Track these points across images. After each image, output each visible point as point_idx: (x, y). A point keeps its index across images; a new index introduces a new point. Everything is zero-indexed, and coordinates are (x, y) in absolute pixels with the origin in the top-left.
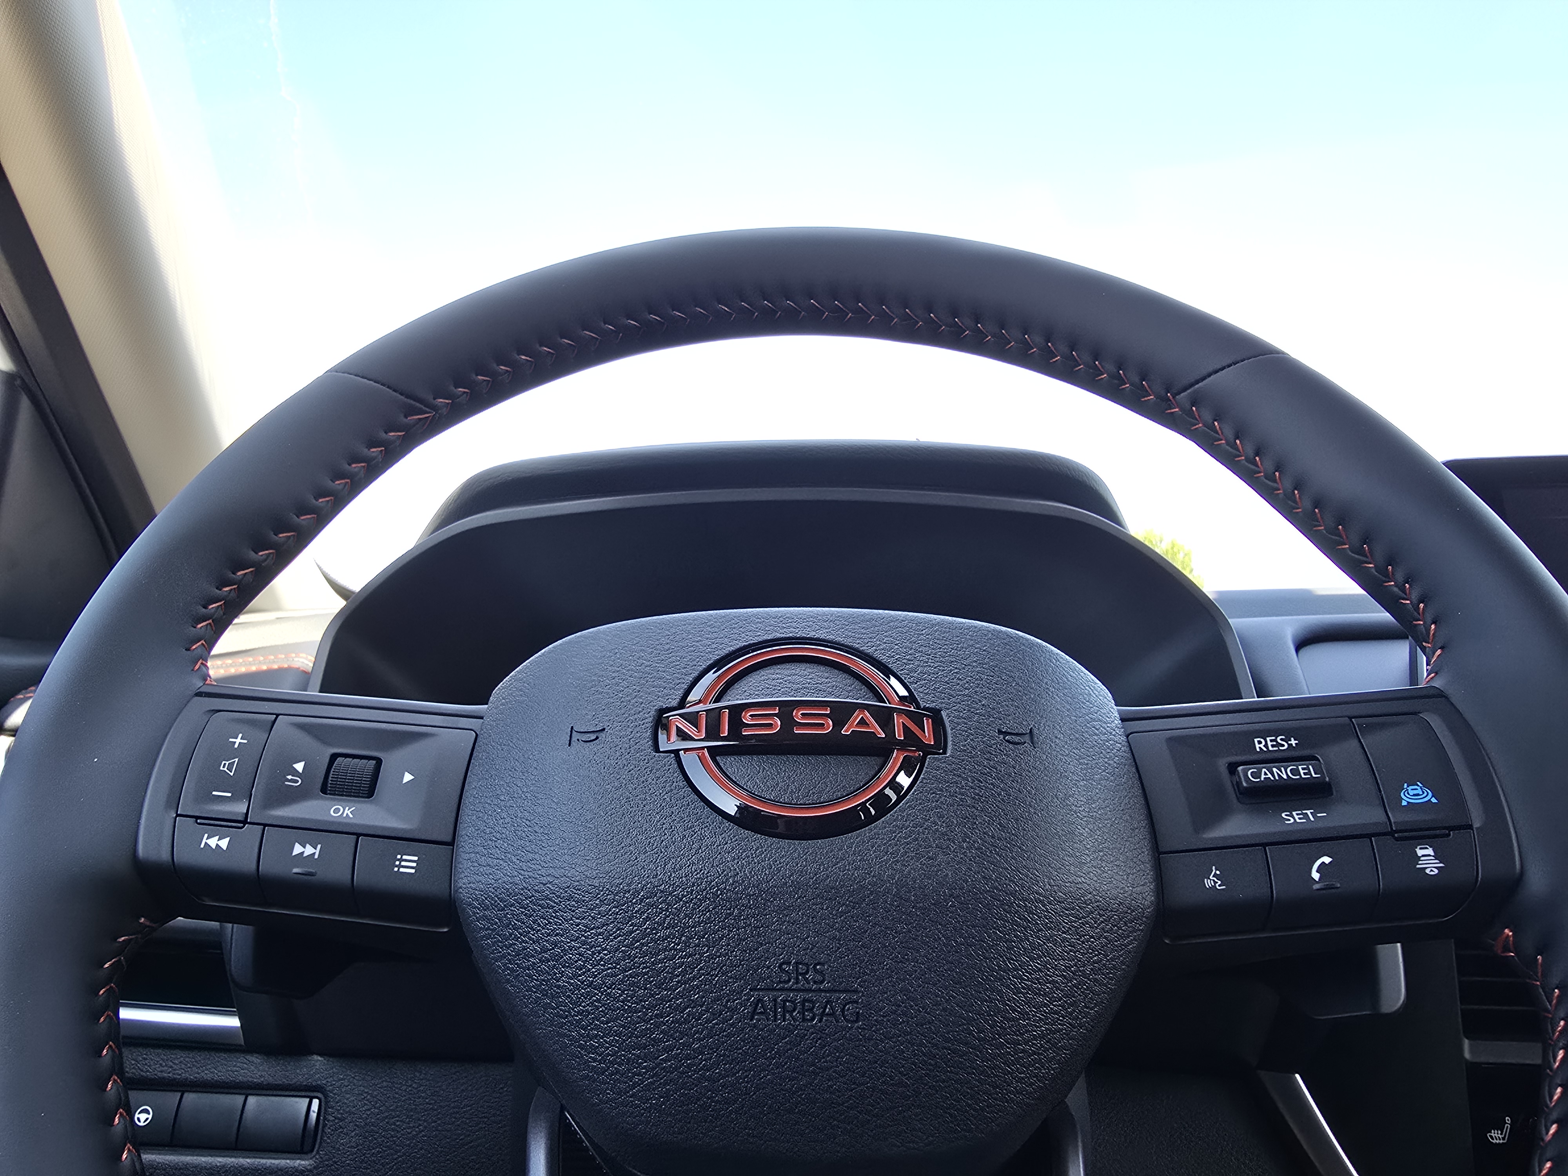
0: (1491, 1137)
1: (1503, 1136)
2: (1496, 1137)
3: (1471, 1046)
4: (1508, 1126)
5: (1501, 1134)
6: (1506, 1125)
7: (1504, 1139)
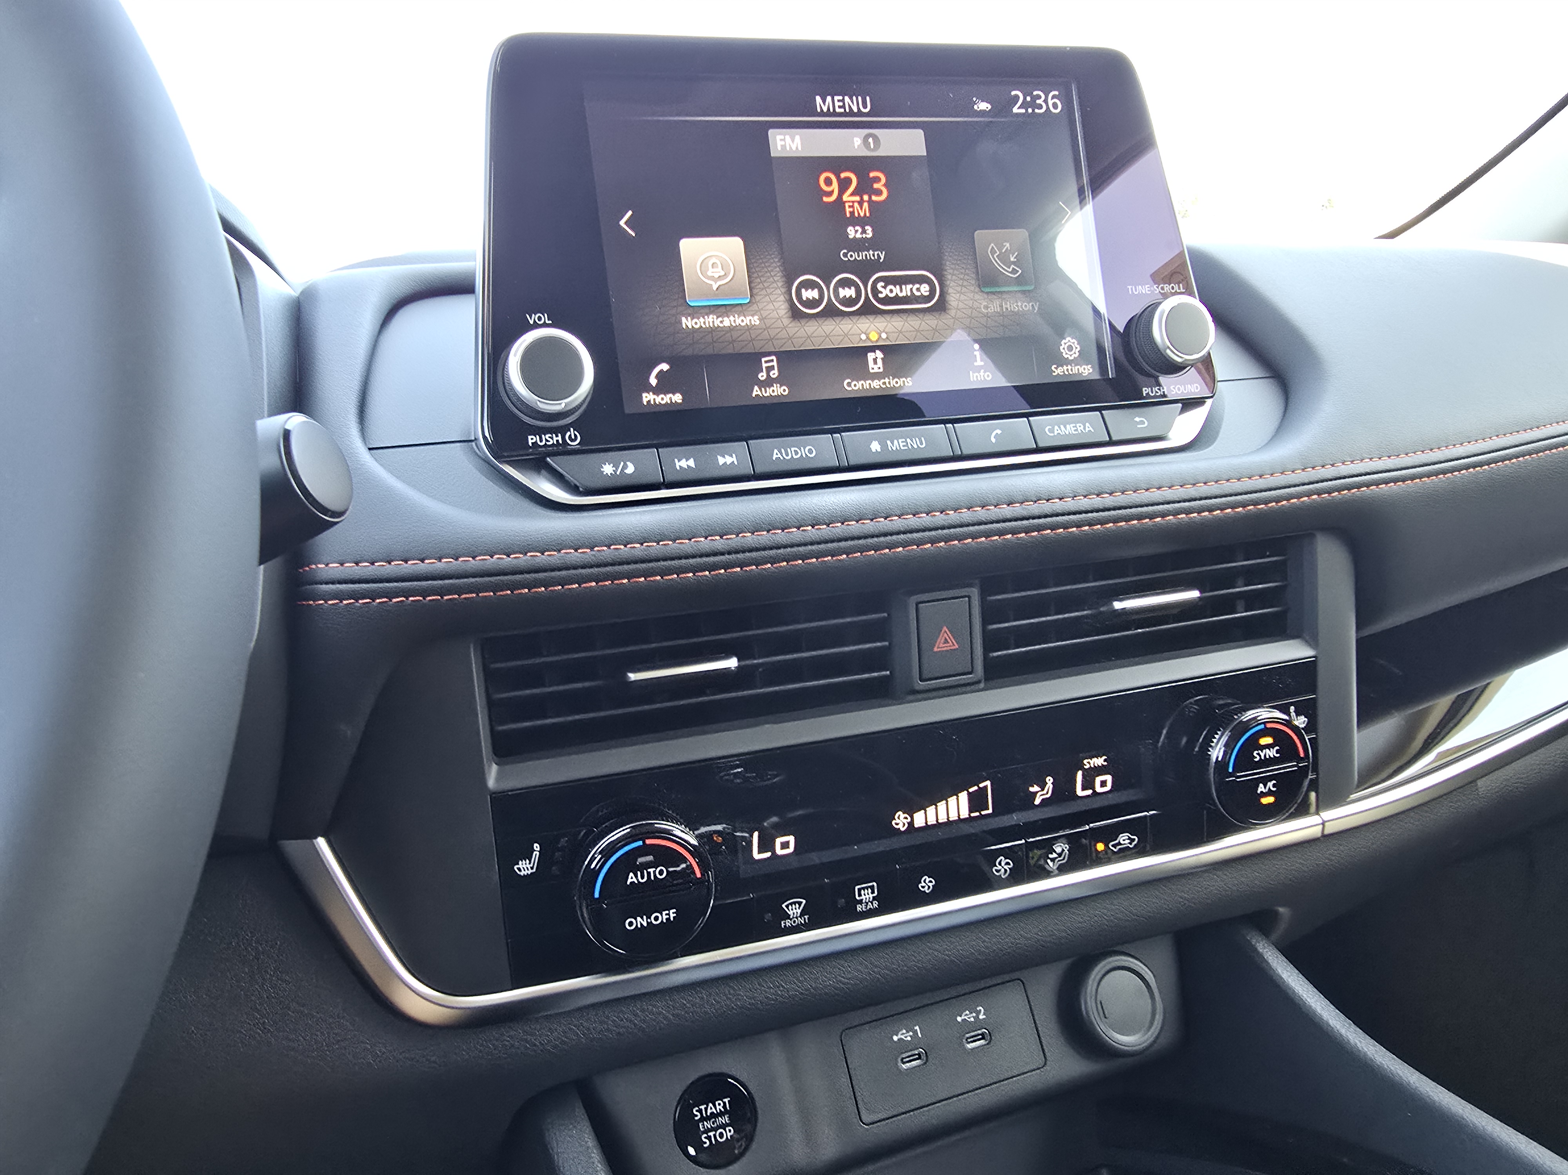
0: (519, 869)
1: (531, 865)
2: (525, 868)
3: (499, 773)
4: (536, 854)
5: (530, 864)
6: (535, 853)
7: (532, 868)
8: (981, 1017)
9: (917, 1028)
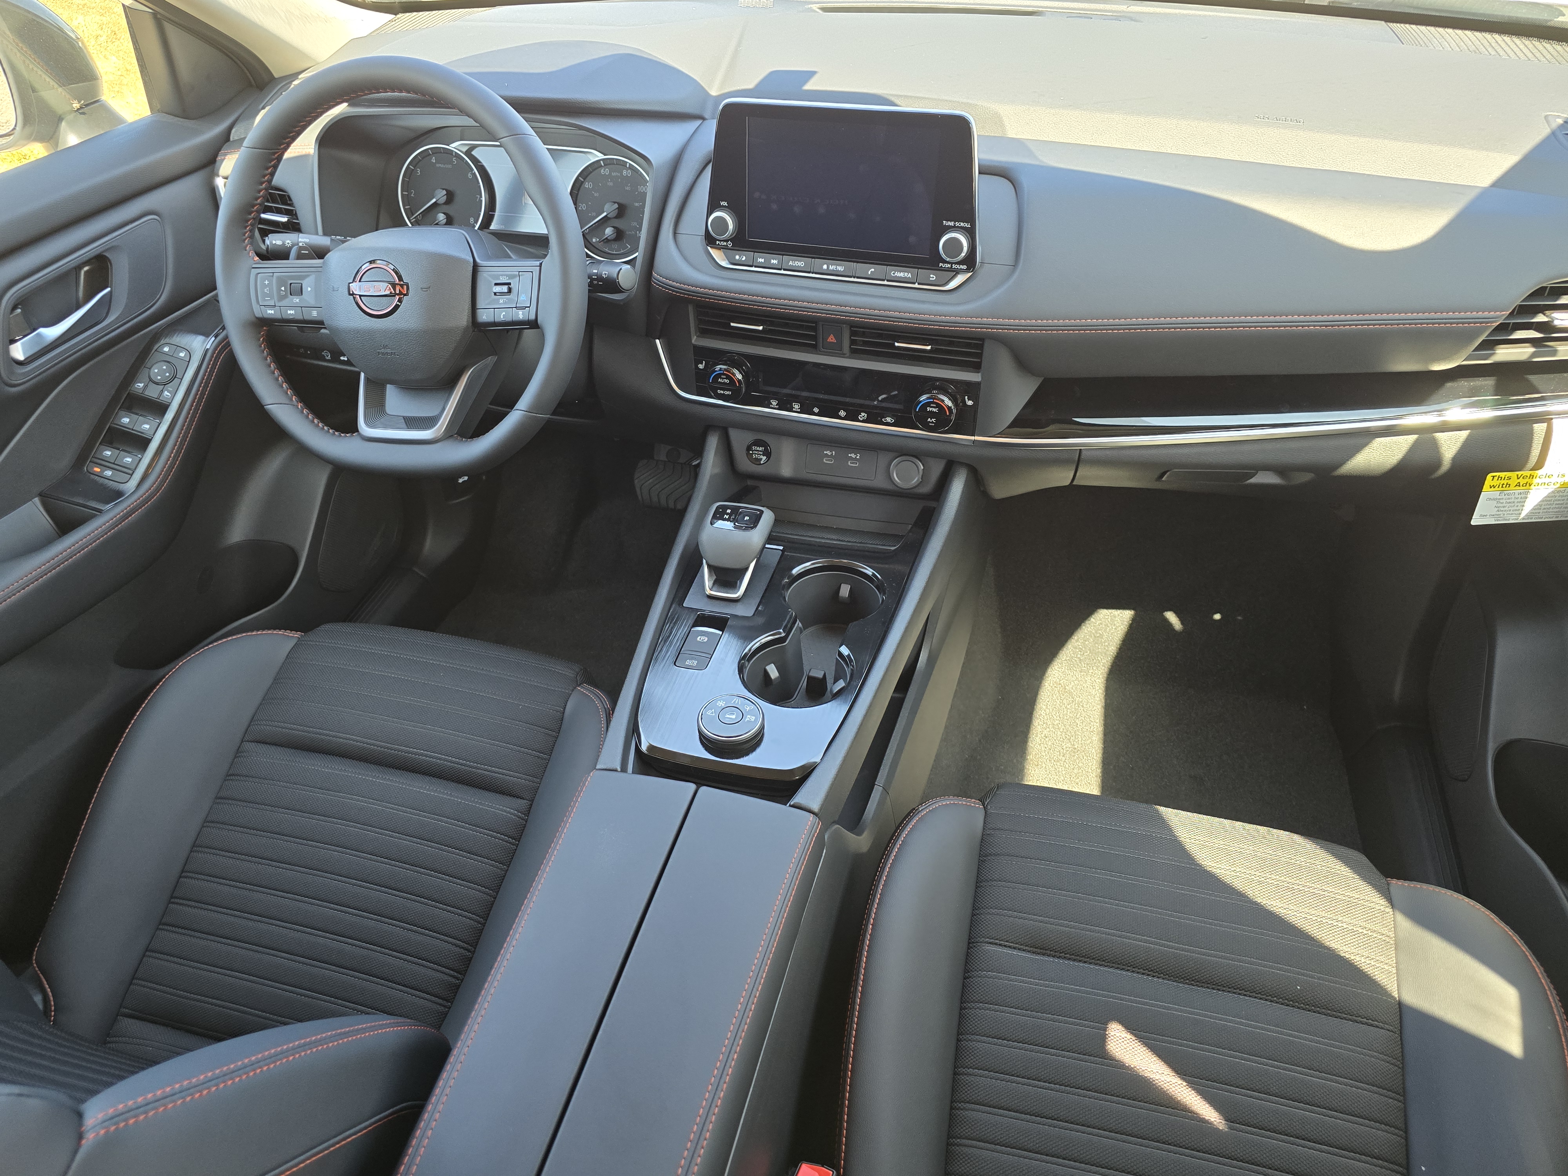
3: (696, 339)
8: (858, 457)
9: (834, 452)
